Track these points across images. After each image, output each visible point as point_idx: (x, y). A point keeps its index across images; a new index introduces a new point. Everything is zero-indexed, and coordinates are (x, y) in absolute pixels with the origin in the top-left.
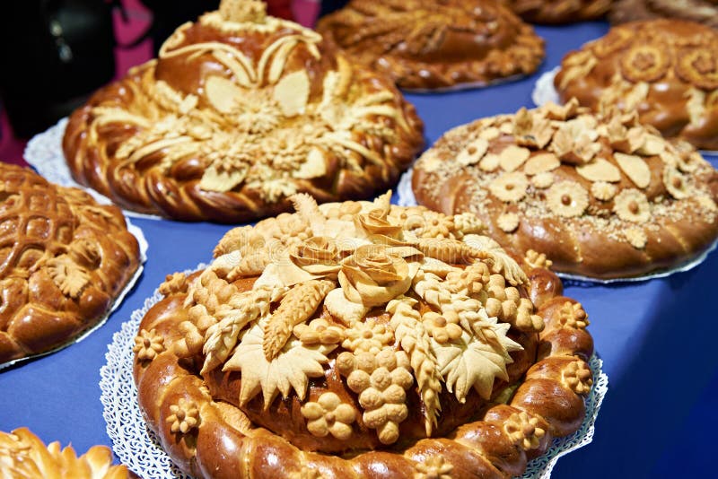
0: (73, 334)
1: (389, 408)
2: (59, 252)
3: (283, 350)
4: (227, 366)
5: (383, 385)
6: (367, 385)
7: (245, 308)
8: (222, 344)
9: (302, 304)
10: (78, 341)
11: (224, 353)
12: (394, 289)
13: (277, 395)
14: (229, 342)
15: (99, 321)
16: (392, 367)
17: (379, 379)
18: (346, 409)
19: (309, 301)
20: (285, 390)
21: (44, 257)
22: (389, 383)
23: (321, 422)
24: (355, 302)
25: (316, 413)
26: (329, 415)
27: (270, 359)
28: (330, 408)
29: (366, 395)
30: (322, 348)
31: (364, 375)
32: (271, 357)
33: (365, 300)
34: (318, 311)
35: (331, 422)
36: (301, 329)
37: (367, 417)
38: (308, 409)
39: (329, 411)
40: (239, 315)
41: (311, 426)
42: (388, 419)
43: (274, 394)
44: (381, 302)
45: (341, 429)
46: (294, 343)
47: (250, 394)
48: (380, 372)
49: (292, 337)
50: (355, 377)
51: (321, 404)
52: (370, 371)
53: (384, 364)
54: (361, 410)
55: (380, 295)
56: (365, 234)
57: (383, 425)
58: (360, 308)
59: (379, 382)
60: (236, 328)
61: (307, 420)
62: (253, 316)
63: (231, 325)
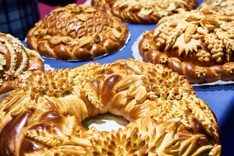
0: (118, 49)
1: (219, 54)
2: (112, 27)
3: (189, 41)
4: (174, 46)
5: (217, 48)
6: (213, 48)
7: (178, 31)
8: (172, 41)
9: (192, 30)
10: (120, 50)
11: (173, 43)
12: (216, 26)
13: (190, 51)
14: (174, 40)
15: (123, 46)
16: (219, 43)
17: (216, 46)
18: (208, 54)
19: (194, 29)
20: (192, 50)
21: (109, 28)
22: (219, 47)
23: (202, 58)
24: (205, 29)
25: (200, 55)
26: (204, 56)
27: (186, 43)
28: (204, 54)
29: (213, 50)
30: (200, 40)
31: (212, 45)
32: (187, 42)
33: (208, 29)
34: (196, 32)
35: (204, 57)
36: (193, 36)
37: (213, 56)
38: (198, 54)
39: (203, 55)
40: (176, 33)
41: (199, 59)
42: (219, 56)
43: (188, 51)
44: (213, 29)
45: (207, 59)
46: (192, 39)
47: (182, 52)
48: (216, 45)
49: (191, 38)
50: (210, 46)
51: (202, 53)
52: (213, 44)
53: (217, 43)
54: (211, 54)
55: (212, 27)
56: (203, 14)
57: (218, 58)
58: (207, 31)
59: (216, 47)
60: (175, 37)
61: (198, 57)
62: (180, 33)
63: (174, 36)
